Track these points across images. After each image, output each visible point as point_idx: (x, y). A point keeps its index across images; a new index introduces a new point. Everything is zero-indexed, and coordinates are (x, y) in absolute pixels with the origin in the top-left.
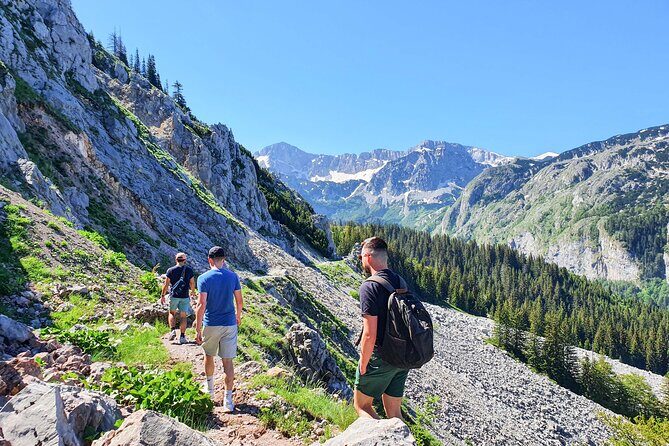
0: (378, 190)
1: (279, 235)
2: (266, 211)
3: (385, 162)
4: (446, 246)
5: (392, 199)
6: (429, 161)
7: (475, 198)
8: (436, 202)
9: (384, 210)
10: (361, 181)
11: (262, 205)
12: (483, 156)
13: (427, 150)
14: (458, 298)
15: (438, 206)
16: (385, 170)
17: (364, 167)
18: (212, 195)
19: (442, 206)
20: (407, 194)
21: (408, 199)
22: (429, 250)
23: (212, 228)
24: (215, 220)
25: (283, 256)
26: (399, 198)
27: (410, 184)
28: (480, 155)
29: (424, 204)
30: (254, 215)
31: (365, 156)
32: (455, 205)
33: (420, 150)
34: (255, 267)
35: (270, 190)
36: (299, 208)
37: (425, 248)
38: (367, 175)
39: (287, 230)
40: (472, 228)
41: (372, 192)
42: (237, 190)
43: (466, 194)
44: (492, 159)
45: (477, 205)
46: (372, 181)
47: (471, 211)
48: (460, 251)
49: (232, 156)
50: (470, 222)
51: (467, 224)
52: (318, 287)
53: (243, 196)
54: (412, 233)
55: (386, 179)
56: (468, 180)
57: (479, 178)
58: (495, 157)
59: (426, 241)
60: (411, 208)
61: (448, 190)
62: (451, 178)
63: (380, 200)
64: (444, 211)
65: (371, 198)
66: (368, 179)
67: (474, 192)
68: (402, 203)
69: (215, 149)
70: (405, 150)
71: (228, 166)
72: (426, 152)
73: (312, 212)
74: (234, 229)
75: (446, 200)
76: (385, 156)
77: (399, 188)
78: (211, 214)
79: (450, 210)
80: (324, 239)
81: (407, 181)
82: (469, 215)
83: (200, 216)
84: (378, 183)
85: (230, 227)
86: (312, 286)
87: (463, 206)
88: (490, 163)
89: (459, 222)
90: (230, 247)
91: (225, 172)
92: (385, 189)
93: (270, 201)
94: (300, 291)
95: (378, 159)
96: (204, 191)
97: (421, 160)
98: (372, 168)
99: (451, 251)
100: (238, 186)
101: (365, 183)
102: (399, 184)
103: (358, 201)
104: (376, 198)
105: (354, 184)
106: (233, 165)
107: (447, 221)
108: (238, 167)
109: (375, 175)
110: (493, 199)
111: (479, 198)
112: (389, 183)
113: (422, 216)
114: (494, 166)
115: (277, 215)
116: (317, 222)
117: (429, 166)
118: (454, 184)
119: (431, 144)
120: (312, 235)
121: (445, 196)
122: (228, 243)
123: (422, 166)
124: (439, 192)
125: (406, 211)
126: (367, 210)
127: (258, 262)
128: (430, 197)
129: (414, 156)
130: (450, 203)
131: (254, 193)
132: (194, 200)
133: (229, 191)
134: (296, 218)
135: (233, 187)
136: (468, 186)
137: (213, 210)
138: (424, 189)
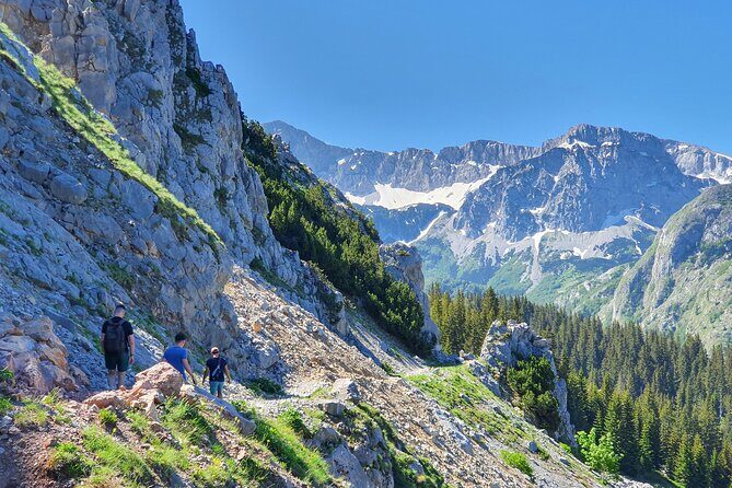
0: (477, 226)
1: (299, 287)
2: (264, 220)
3: (494, 169)
4: (637, 349)
5: (507, 246)
6: (586, 169)
7: (685, 250)
8: (600, 255)
9: (488, 271)
10: (442, 207)
11: (255, 207)
12: (700, 162)
13: (582, 144)
14: (690, 466)
15: (604, 265)
16: (493, 186)
17: (449, 178)
18: (109, 126)
19: (611, 264)
20: (537, 237)
21: (541, 247)
22: (600, 356)
23: (104, 223)
24: (115, 195)
25: (324, 339)
26: (521, 246)
27: (546, 217)
28: (693, 159)
29: (573, 259)
30: (233, 225)
31: (452, 156)
32: (641, 263)
33: (566, 145)
34: (247, 369)
35: (274, 173)
36: (343, 227)
37: (591, 352)
38: (453, 195)
39: (320, 277)
40: (677, 312)
41: (463, 232)
42: (188, 152)
43: (666, 239)
44: (719, 167)
45: (688, 263)
46: (465, 207)
47: (677, 275)
48: (668, 359)
49: (176, 60)
50: (673, 299)
51: (666, 304)
52: (438, 441)
53: (203, 170)
54: (561, 318)
55: (494, 206)
56: (669, 211)
57: (693, 208)
58: (726, 164)
59: (593, 337)
60: (546, 267)
61: (626, 232)
62: (633, 206)
63: (481, 249)
64: (617, 275)
65: (461, 244)
66: (456, 204)
67: (681, 236)
68: (528, 255)
69: (129, 34)
70: (536, 145)
71: (163, 81)
72: (580, 150)
73: (375, 238)
74: (182, 235)
75: (620, 252)
76: (493, 156)
77: (522, 224)
78: (103, 175)
79: (629, 273)
80: (412, 307)
81: (539, 211)
82: (672, 284)
83: (64, 177)
84: (476, 214)
85: (165, 228)
86: (421, 436)
87: (658, 266)
88: (714, 175)
89: (649, 299)
90: (168, 292)
91: (153, 97)
92: (493, 225)
93: (274, 200)
94: (401, 456)
95: (478, 160)
96: (85, 109)
97: (570, 166)
98: (465, 180)
99: (649, 360)
100: (189, 140)
101: (449, 210)
102: (521, 216)
103: (434, 250)
104: (472, 244)
105: (427, 213)
106: (179, 84)
107: (624, 296)
108: (192, 91)
109: (470, 196)
110: (723, 251)
111: (693, 249)
112: (501, 213)
113: (568, 284)
114: (722, 182)
115: (290, 236)
116: (391, 262)
117: (588, 180)
118: (637, 218)
119: (591, 134)
120: (382, 297)
121: (619, 243)
122: (158, 277)
123: (571, 179)
124: (607, 234)
125: (535, 274)
126: (454, 269)
127: (253, 354)
128: (586, 246)
129: (554, 157)
130: (629, 259)
131: (233, 169)
132: (45, 125)
133: (167, 148)
134: (339, 251)
135: (176, 141)
136: (669, 223)
137: (110, 164)
138: (574, 228)
